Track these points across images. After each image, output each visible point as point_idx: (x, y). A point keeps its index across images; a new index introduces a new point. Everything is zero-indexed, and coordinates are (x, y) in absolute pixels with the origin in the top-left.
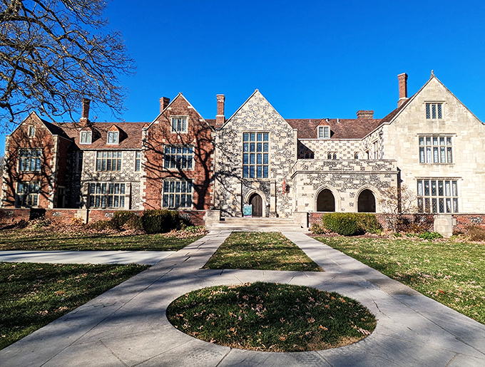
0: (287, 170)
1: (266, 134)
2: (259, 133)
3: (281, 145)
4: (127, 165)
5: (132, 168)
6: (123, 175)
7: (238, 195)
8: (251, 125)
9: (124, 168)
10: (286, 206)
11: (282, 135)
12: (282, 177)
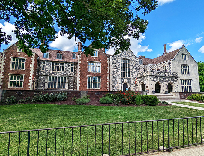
0: (136, 74)
1: (129, 60)
2: (126, 60)
3: (134, 65)
4: (67, 69)
5: (69, 71)
6: (65, 73)
7: (120, 84)
8: (124, 56)
9: (66, 70)
10: (136, 88)
11: (134, 61)
12: (135, 77)
